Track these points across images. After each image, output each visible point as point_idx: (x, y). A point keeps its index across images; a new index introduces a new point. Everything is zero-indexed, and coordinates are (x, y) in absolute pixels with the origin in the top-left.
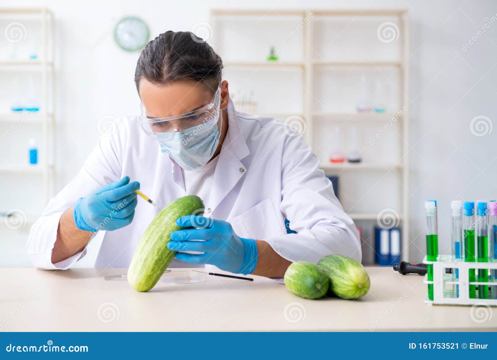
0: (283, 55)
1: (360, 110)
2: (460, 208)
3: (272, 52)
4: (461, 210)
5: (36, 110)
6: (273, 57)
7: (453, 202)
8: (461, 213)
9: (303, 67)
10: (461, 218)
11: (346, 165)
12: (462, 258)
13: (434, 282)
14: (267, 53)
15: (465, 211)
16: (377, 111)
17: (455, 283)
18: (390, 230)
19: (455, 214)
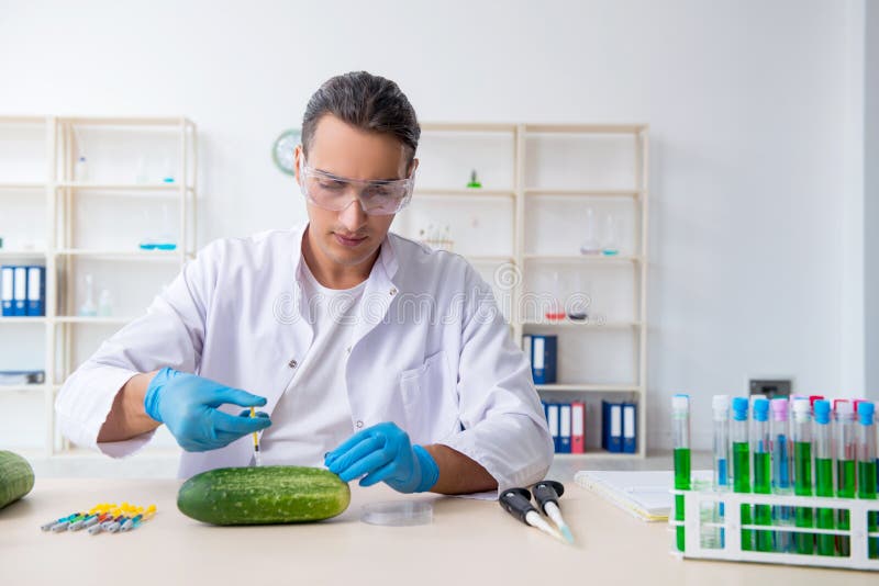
0: (487, 182)
1: (584, 252)
2: (726, 408)
3: (474, 177)
4: (728, 411)
5: (172, 247)
6: (474, 184)
7: (716, 398)
8: (728, 416)
9: (514, 197)
10: (727, 423)
11: (567, 322)
12: (729, 484)
13: (686, 523)
14: (468, 180)
15: (734, 413)
16: (607, 253)
17: (719, 525)
18: (623, 406)
19: (720, 417)
